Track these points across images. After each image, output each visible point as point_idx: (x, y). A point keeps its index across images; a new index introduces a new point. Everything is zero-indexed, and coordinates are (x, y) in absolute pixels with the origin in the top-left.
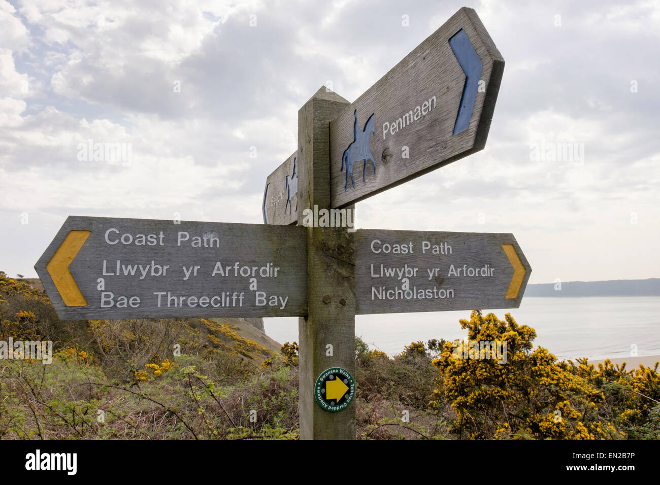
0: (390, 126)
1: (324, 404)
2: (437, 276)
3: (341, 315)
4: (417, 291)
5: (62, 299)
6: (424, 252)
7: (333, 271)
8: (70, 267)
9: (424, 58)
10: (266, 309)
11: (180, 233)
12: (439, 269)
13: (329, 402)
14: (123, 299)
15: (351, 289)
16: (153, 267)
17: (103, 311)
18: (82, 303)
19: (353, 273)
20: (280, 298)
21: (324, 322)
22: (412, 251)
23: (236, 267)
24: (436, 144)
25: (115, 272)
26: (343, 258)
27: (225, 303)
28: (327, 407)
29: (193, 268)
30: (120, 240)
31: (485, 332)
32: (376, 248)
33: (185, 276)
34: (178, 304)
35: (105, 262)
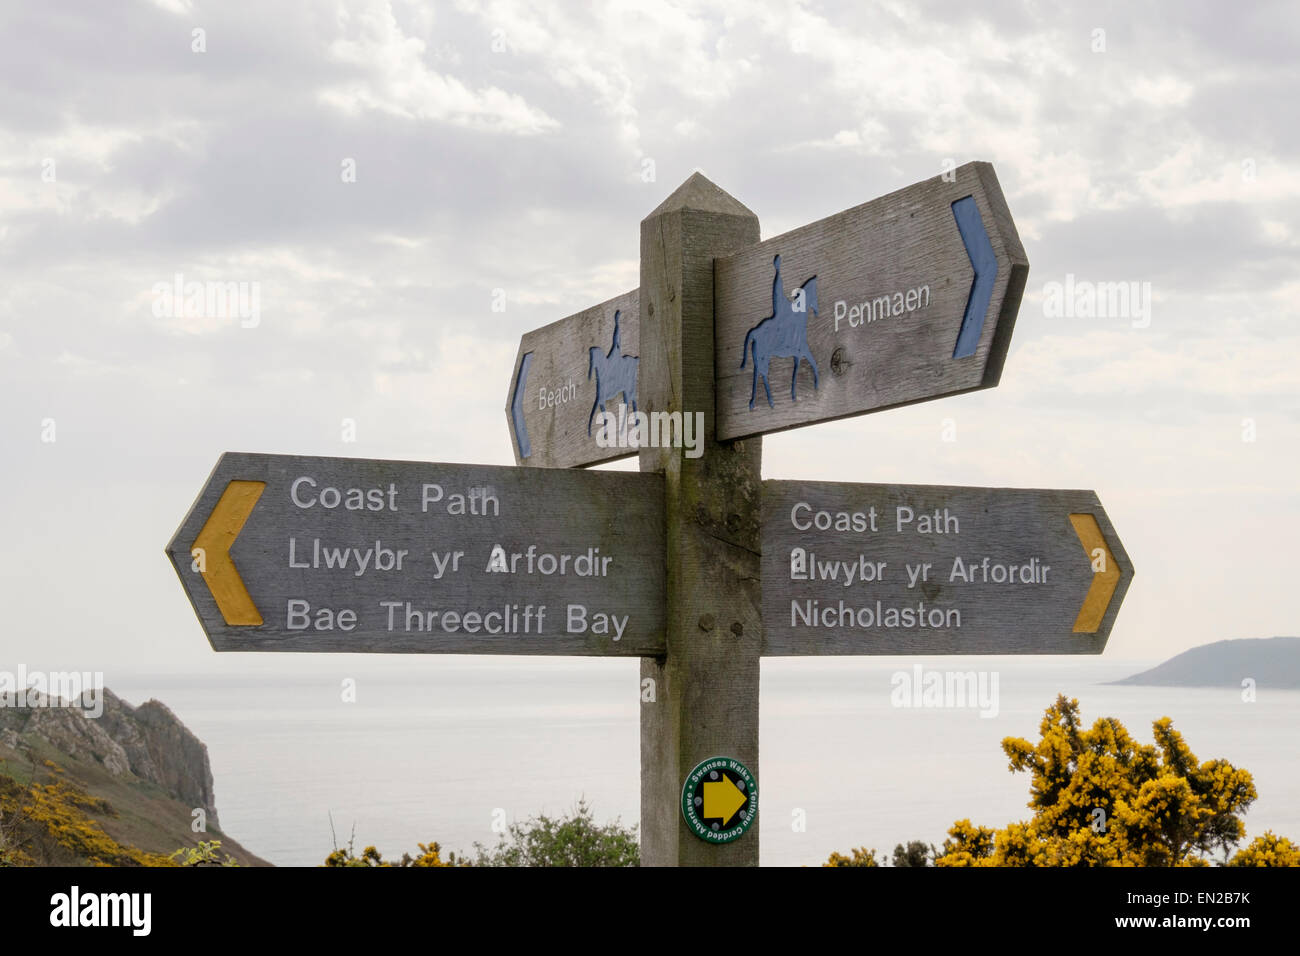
0: (848, 310)
1: (699, 826)
2: (925, 580)
3: (733, 654)
4: (883, 610)
5: (219, 612)
6: (899, 530)
7: (718, 566)
8: (232, 552)
9: (912, 215)
10: (587, 639)
11: (426, 487)
12: (930, 566)
13: (708, 823)
14: (326, 614)
15: (752, 601)
16: (379, 554)
17: (292, 636)
18: (254, 620)
19: (757, 570)
20: (614, 618)
21: (700, 666)
22: (876, 526)
23: (530, 556)
24: (928, 365)
25: (310, 561)
26: (738, 540)
27: (511, 626)
28: (706, 833)
29: (452, 555)
30: (318, 499)
31: (1086, 779)
32: (802, 520)
33: (437, 572)
34: (425, 626)
35: (293, 542)
